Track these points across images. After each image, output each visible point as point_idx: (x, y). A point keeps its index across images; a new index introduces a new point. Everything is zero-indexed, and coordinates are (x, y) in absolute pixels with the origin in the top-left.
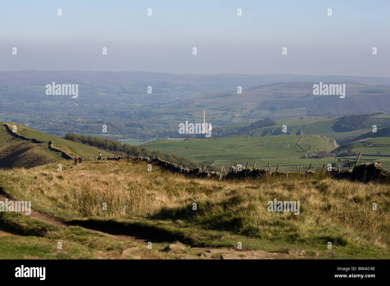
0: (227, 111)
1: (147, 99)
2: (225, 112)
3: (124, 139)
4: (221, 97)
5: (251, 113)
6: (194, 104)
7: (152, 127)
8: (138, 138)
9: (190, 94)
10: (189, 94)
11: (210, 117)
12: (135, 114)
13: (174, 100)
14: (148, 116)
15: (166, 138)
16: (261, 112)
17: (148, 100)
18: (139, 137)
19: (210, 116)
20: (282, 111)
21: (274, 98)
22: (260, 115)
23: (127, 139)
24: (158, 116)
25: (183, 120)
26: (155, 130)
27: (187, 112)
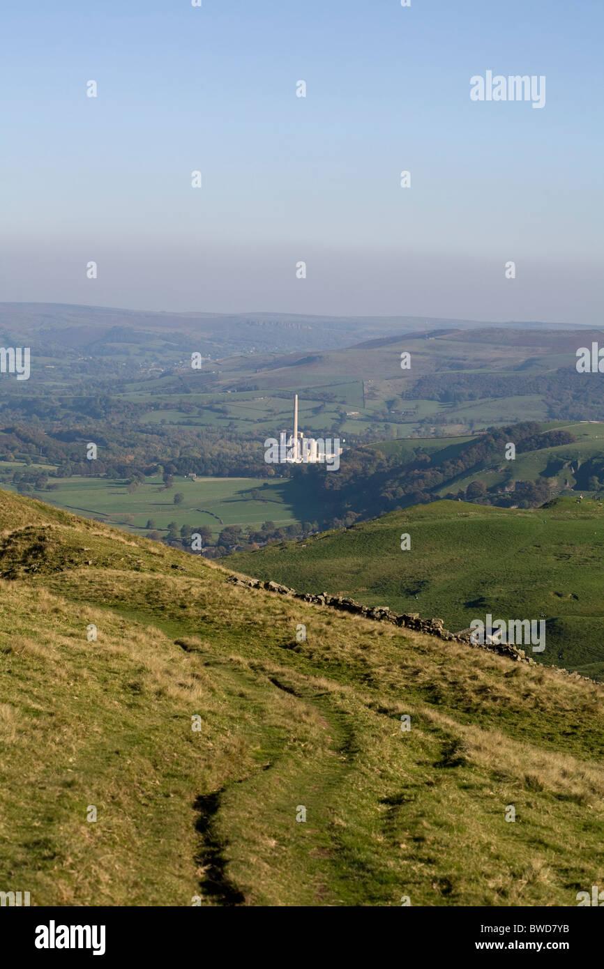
0: (322, 403)
1: (79, 369)
2: (316, 404)
3: (60, 477)
4: (289, 365)
5: (389, 408)
6: (220, 382)
7: (128, 443)
8: (101, 475)
9: (186, 361)
10: (182, 360)
11: (279, 417)
12: (63, 406)
13: (148, 372)
14: (104, 411)
15: (187, 475)
16: (417, 407)
17: (81, 372)
18: (106, 472)
19: (275, 414)
20: (476, 405)
21: (437, 371)
22: (414, 412)
23: (70, 477)
24: (130, 413)
25: (203, 425)
26: (140, 450)
27: (212, 402)
